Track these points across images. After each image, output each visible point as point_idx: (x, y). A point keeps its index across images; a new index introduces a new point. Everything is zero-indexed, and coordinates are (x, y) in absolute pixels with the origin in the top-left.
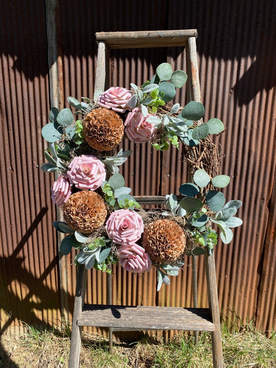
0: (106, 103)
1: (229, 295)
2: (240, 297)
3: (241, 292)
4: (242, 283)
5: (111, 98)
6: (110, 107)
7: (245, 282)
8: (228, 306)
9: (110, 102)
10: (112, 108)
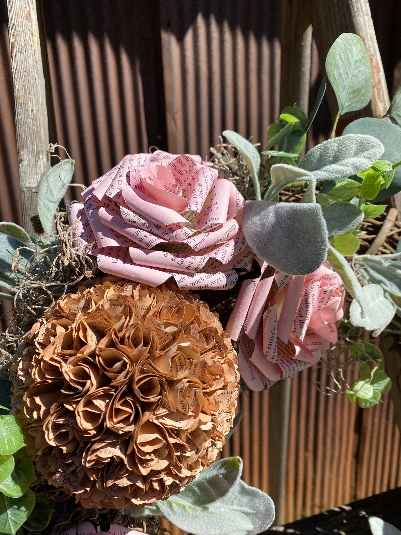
0: (133, 251)
1: (314, 483)
2: (330, 480)
3: (331, 470)
4: (332, 456)
5: (158, 226)
6: (163, 277)
7: (336, 454)
8: (313, 500)
9: (159, 247)
10: (177, 277)
